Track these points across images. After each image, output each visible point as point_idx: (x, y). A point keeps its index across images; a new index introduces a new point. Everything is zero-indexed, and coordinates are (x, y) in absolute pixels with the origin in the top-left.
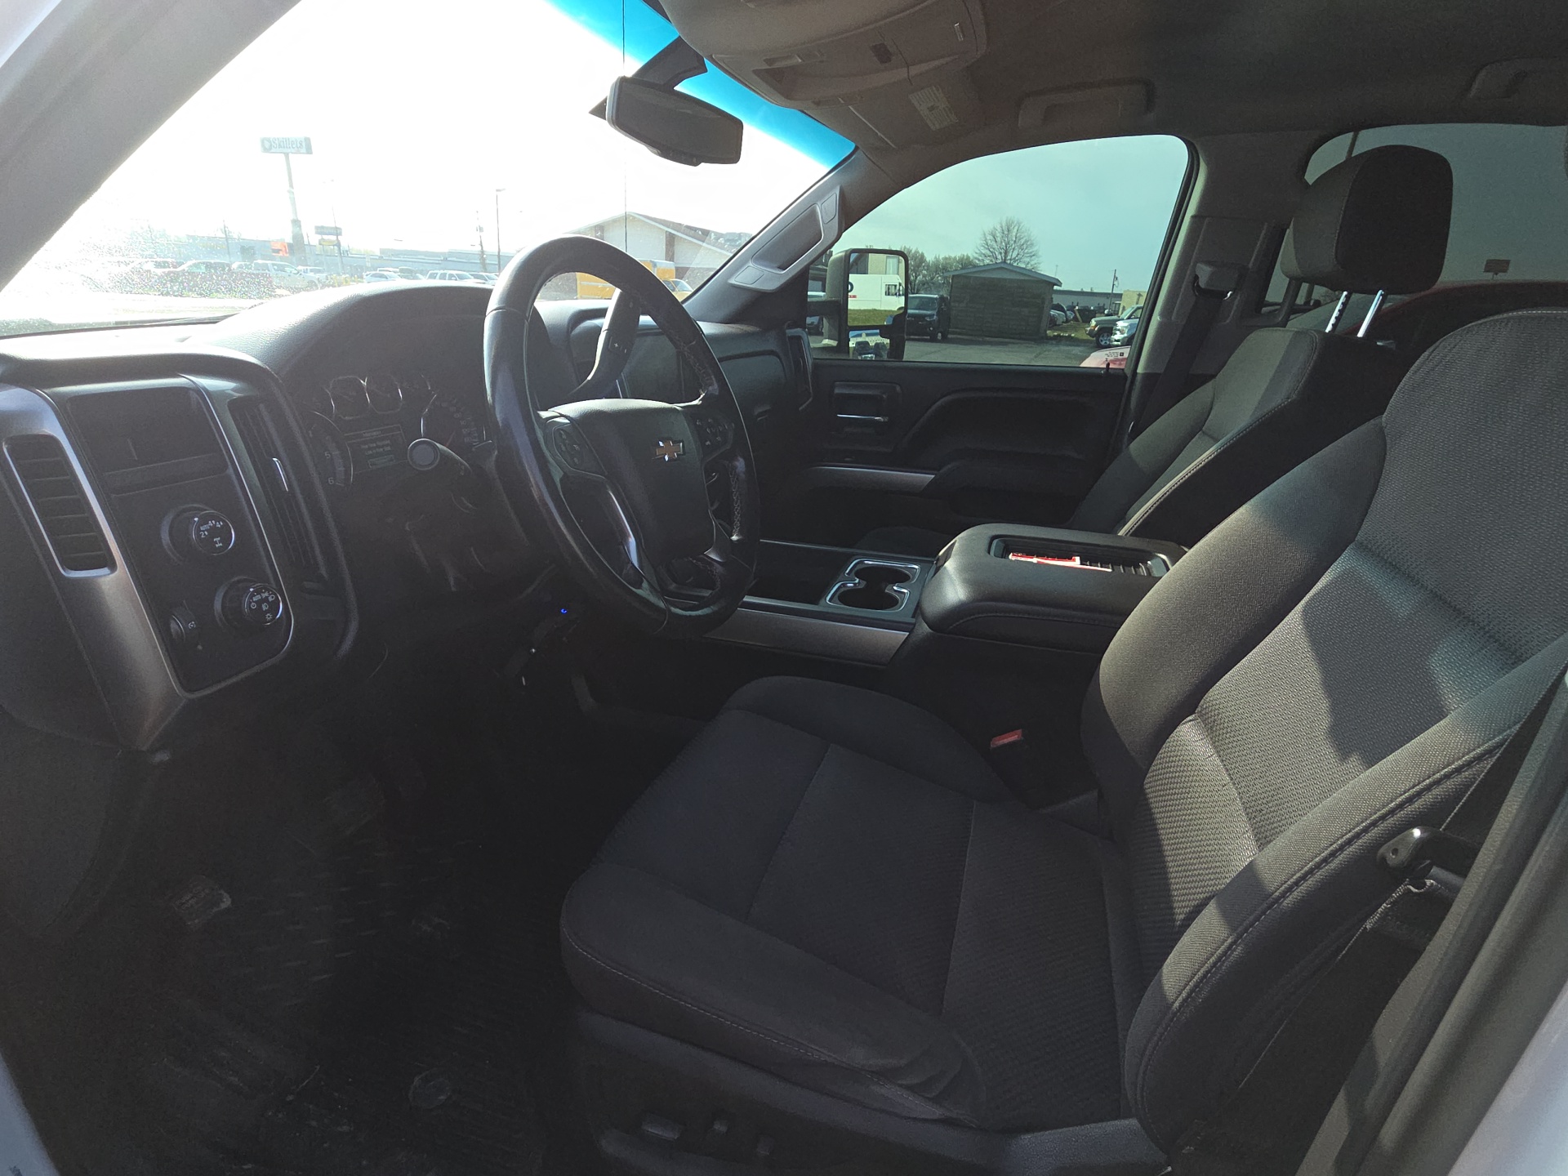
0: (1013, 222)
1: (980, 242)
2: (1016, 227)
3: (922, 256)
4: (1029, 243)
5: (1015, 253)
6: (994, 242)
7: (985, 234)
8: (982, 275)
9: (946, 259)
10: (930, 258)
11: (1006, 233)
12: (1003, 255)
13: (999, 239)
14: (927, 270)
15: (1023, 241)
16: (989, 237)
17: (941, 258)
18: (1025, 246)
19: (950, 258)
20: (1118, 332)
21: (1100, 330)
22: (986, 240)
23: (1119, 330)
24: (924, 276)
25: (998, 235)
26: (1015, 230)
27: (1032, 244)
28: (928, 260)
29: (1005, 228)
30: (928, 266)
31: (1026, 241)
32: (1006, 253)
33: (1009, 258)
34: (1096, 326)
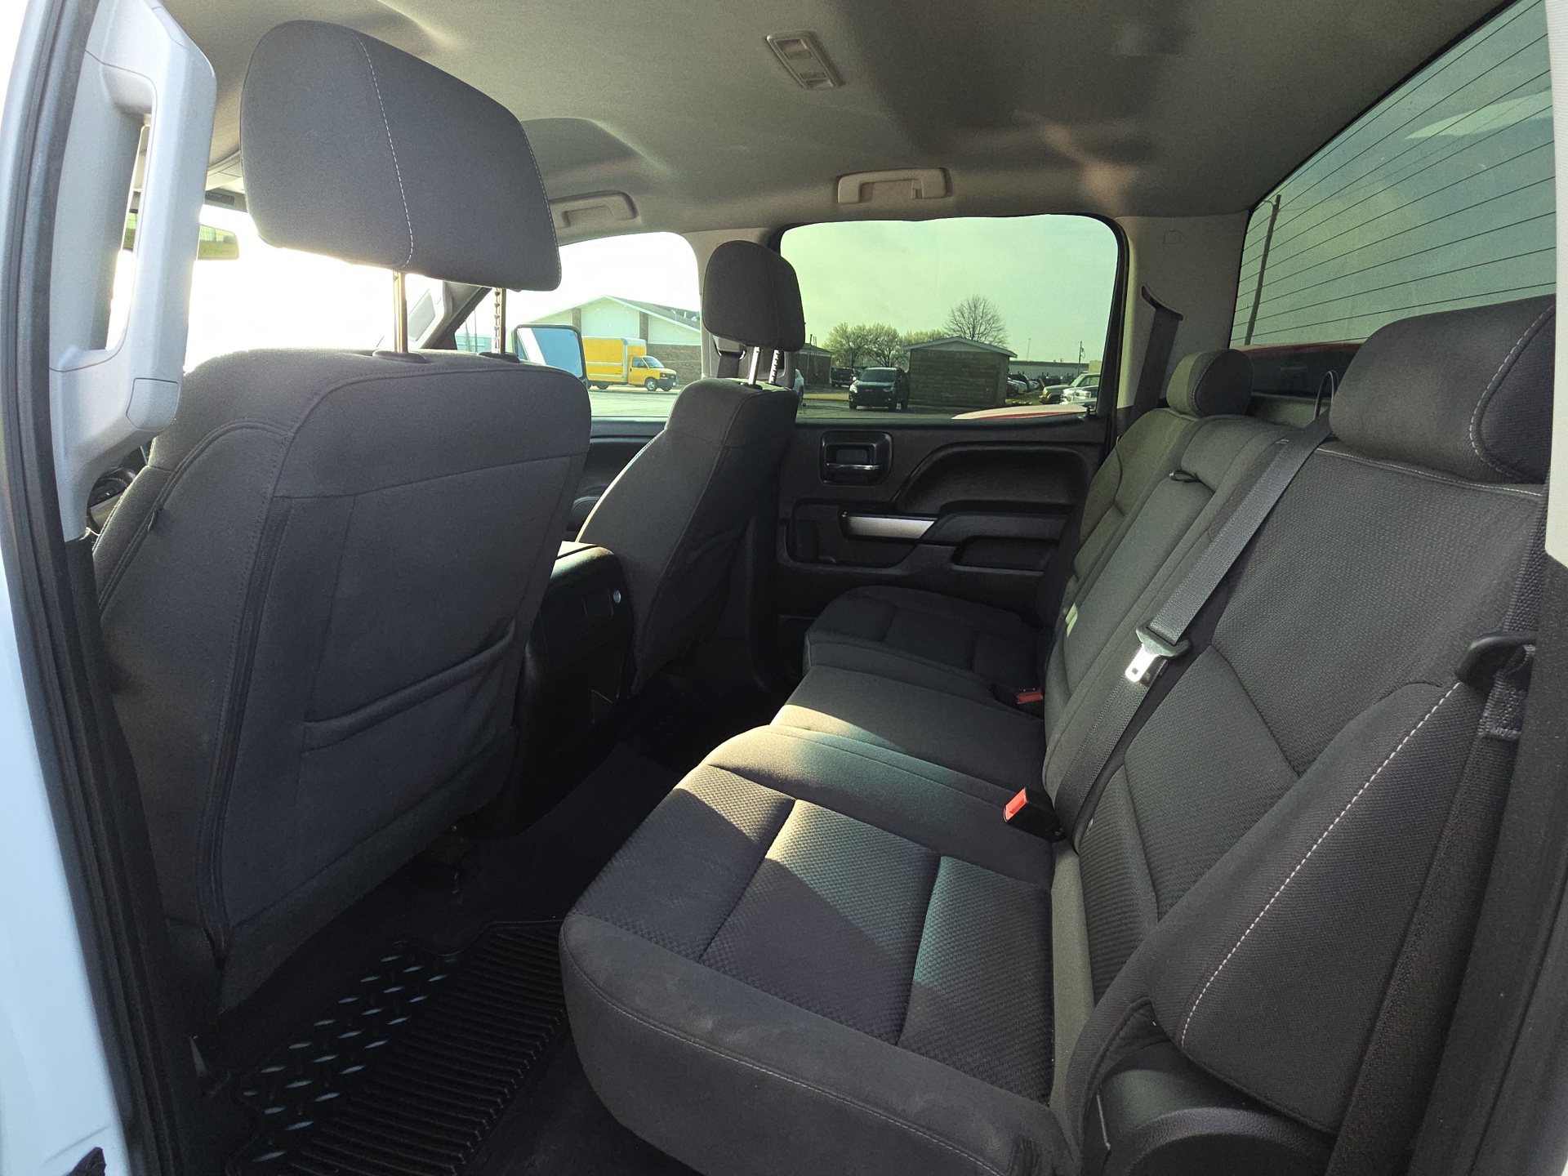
0: (979, 299)
1: (949, 318)
2: (983, 304)
3: (895, 331)
4: (994, 319)
5: (983, 328)
6: (962, 319)
7: (953, 311)
8: (939, 349)
9: (917, 334)
10: (902, 334)
11: (973, 309)
12: (971, 329)
13: (966, 315)
14: (900, 345)
15: (989, 317)
16: (957, 314)
17: (913, 334)
18: (991, 321)
19: (921, 333)
20: (1065, 399)
21: (1052, 398)
22: (954, 316)
23: (1066, 397)
24: (897, 351)
25: (966, 311)
26: (982, 307)
27: (998, 320)
28: (900, 335)
29: (972, 305)
30: (901, 341)
31: (993, 317)
32: (974, 328)
33: (977, 332)
34: (1048, 394)
